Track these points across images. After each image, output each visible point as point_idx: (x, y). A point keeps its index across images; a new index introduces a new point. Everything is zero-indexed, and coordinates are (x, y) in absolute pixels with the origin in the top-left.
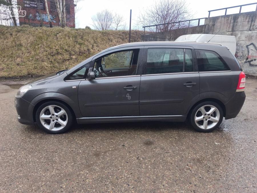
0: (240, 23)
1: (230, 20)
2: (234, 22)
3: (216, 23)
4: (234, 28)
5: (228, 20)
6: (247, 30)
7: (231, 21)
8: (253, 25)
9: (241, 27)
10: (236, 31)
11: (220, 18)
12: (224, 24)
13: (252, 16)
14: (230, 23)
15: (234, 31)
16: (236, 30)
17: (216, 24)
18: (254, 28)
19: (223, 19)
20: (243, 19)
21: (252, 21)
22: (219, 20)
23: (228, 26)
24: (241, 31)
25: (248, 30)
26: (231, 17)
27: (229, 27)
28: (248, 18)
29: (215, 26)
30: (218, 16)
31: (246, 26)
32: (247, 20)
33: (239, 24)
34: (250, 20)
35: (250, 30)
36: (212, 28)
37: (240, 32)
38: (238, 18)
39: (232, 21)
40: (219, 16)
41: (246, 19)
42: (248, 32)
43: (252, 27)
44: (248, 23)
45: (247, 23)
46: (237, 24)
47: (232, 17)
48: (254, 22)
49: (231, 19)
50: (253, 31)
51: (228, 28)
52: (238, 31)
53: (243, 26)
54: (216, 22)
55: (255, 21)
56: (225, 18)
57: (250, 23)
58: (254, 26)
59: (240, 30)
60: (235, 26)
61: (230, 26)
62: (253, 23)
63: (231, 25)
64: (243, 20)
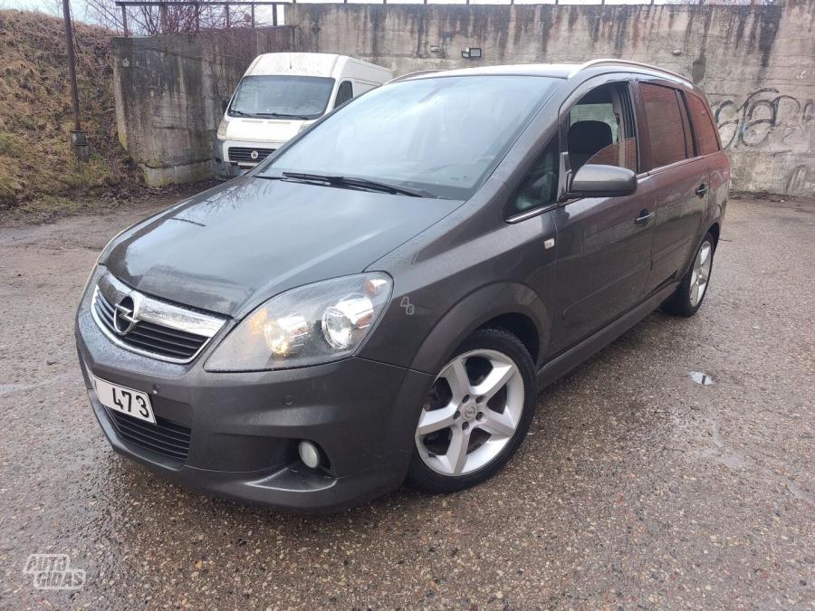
0: (391, 32)
1: (363, 19)
2: (376, 27)
3: (323, 24)
4: (379, 45)
5: (357, 19)
6: (410, 56)
7: (365, 23)
8: (424, 42)
9: (395, 44)
10: (385, 55)
11: (334, 11)
12: (348, 30)
13: (419, 15)
14: (365, 31)
15: (380, 55)
16: (384, 51)
17: (323, 28)
18: (429, 52)
19: (342, 13)
20: (397, 21)
21: (421, 31)
22: (331, 17)
23: (361, 39)
24: (397, 56)
25: (415, 55)
26: (366, 12)
27: (364, 42)
28: (410, 21)
29: (322, 35)
30: (325, 4)
31: (408, 44)
32: (409, 27)
33: (390, 35)
34: (416, 28)
35: (421, 57)
36: (314, 41)
37: (395, 59)
38: (385, 18)
39: (370, 25)
40: (330, 4)
41: (406, 23)
42: (415, 61)
43: (423, 48)
44: (412, 36)
45: (408, 34)
46: (383, 37)
47: (368, 12)
48: (427, 35)
49: (366, 17)
50: (428, 60)
51: (360, 44)
52: (389, 54)
53: (401, 43)
54: (321, 21)
55: (427, 32)
56: (346, 11)
57: (416, 36)
58: (429, 47)
59: (395, 52)
60: (379, 40)
61: (365, 38)
62: (424, 37)
63: (369, 35)
64: (399, 24)
